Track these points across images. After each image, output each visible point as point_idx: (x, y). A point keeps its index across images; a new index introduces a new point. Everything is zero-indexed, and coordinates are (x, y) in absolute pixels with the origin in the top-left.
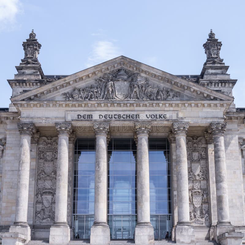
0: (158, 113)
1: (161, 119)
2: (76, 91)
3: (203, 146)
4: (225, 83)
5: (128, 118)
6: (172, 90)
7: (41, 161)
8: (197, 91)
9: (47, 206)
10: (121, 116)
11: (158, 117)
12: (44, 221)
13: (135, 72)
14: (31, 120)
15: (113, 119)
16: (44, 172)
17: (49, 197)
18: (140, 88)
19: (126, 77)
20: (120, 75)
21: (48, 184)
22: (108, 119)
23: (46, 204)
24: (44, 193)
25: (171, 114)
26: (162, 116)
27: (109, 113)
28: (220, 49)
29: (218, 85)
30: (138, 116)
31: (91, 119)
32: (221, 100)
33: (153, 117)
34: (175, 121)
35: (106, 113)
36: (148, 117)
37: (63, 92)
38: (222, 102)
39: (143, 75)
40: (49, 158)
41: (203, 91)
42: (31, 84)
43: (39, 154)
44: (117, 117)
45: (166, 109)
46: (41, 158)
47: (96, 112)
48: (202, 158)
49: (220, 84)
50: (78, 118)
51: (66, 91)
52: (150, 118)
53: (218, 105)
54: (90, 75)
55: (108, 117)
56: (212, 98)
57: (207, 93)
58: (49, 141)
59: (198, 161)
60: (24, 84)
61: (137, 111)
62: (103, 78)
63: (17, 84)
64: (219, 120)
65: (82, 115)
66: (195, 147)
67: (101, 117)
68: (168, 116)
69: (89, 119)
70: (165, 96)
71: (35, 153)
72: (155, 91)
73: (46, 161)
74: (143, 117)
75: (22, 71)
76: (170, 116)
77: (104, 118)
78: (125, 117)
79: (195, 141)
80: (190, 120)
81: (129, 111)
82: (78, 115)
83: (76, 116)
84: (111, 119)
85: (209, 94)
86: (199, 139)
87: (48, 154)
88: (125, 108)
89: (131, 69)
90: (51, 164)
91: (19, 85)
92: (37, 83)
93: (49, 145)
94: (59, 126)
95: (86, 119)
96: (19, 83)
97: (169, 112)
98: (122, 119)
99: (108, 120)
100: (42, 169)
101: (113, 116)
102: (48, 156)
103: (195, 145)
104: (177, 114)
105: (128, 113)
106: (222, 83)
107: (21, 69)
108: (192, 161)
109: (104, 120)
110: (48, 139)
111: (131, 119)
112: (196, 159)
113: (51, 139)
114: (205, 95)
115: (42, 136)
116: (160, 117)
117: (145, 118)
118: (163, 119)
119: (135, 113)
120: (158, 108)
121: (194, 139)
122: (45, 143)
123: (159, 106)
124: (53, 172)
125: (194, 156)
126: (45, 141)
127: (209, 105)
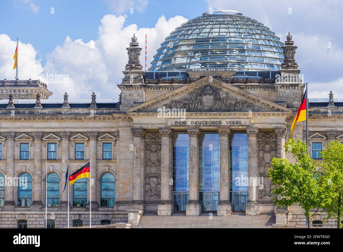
0: (235, 120)
1: (237, 124)
2: (174, 103)
3: (274, 140)
4: (295, 86)
5: (213, 124)
6: (246, 102)
7: (147, 152)
8: (264, 103)
9: (153, 187)
10: (208, 122)
11: (235, 123)
12: (152, 198)
13: (219, 87)
14: (140, 126)
15: (202, 125)
16: (150, 161)
17: (155, 180)
18: (222, 100)
19: (211, 92)
20: (207, 90)
21: (153, 170)
22: (198, 124)
23: (153, 185)
24: (151, 177)
25: (245, 121)
26: (238, 123)
27: (199, 120)
28: (294, 53)
29: (289, 88)
30: (220, 122)
31: (185, 125)
32: (283, 111)
33: (231, 123)
34: (248, 126)
35: (196, 120)
36: (228, 123)
37: (164, 104)
38: (283, 113)
39: (224, 90)
40: (154, 150)
41: (269, 104)
42: (137, 88)
43: (145, 146)
44: (204, 123)
45: (241, 117)
46: (147, 150)
47: (189, 120)
48: (273, 150)
49: (291, 87)
50: (176, 124)
51: (166, 103)
52: (229, 124)
53: (280, 114)
54: (184, 91)
55: (198, 123)
56: (276, 109)
57: (272, 105)
58: (153, 136)
59: (269, 152)
60: (131, 88)
61: (220, 118)
62: (193, 93)
63: (125, 88)
64: (282, 126)
65: (178, 121)
66: (267, 141)
67: (193, 123)
68: (243, 122)
69: (183, 125)
70: (241, 107)
71: (143, 146)
72: (233, 102)
73: (151, 152)
74: (224, 123)
75: (128, 75)
76: (244, 123)
77: (195, 124)
78: (210, 123)
79: (267, 136)
80: (259, 126)
81: (214, 118)
82: (176, 122)
83: (174, 123)
84: (200, 125)
85: (273, 106)
86: (270, 134)
87: (152, 146)
88: (210, 117)
89: (215, 85)
90: (155, 154)
91: (127, 89)
92: (141, 88)
93: (153, 140)
94: (162, 131)
95: (182, 125)
96: (127, 87)
97: (243, 119)
98: (208, 124)
99: (198, 126)
100: (148, 158)
101: (202, 122)
102: (153, 148)
103: (267, 139)
104: (250, 121)
105: (213, 120)
106: (292, 86)
107: (128, 74)
108: (265, 152)
109: (195, 126)
110: (152, 135)
111: (215, 124)
112: (267, 150)
113: (154, 135)
114: (271, 107)
115: (148, 132)
116: (237, 123)
117: (226, 124)
118: (239, 124)
119: (218, 120)
120: (235, 117)
121: (266, 135)
122: (150, 138)
123: (236, 115)
124: (157, 160)
125: (267, 148)
126: (150, 136)
127: (274, 115)
